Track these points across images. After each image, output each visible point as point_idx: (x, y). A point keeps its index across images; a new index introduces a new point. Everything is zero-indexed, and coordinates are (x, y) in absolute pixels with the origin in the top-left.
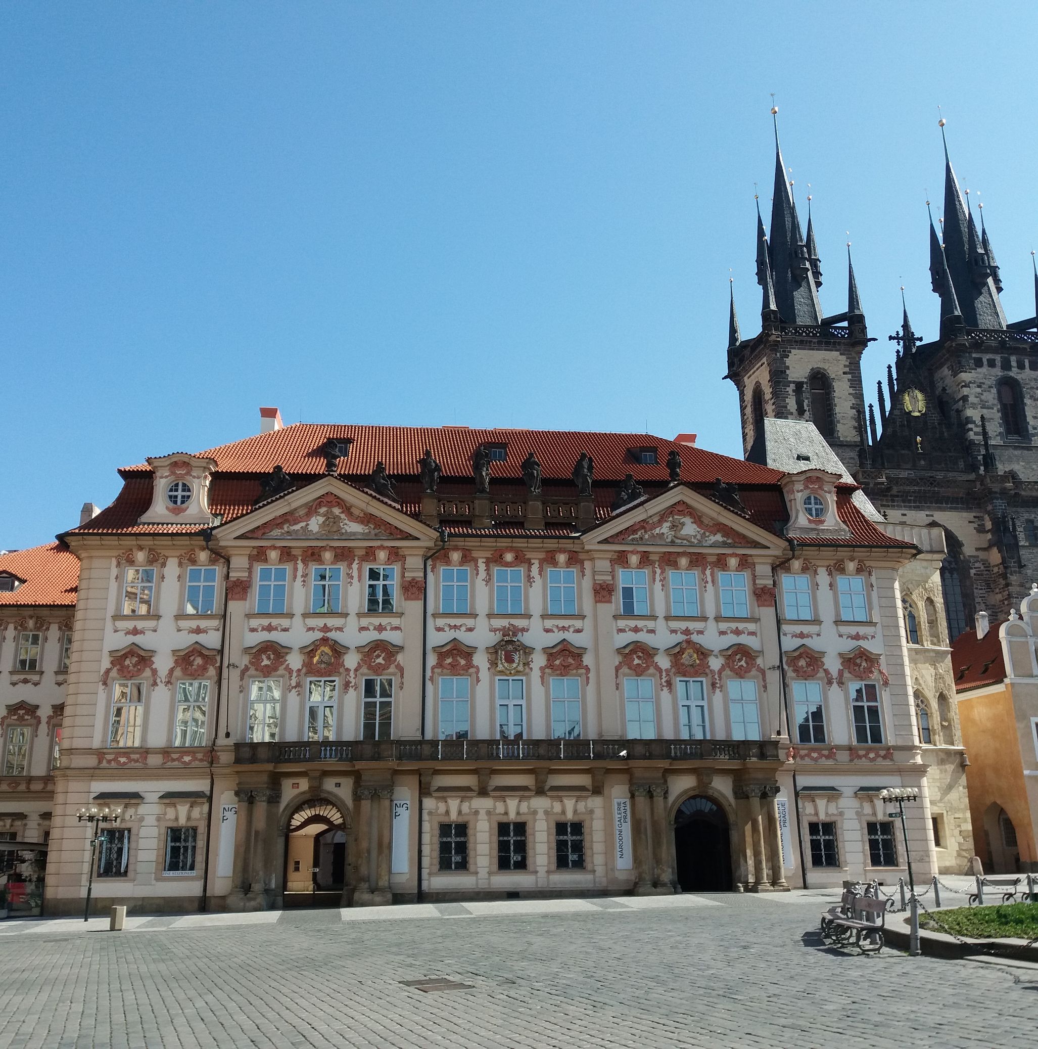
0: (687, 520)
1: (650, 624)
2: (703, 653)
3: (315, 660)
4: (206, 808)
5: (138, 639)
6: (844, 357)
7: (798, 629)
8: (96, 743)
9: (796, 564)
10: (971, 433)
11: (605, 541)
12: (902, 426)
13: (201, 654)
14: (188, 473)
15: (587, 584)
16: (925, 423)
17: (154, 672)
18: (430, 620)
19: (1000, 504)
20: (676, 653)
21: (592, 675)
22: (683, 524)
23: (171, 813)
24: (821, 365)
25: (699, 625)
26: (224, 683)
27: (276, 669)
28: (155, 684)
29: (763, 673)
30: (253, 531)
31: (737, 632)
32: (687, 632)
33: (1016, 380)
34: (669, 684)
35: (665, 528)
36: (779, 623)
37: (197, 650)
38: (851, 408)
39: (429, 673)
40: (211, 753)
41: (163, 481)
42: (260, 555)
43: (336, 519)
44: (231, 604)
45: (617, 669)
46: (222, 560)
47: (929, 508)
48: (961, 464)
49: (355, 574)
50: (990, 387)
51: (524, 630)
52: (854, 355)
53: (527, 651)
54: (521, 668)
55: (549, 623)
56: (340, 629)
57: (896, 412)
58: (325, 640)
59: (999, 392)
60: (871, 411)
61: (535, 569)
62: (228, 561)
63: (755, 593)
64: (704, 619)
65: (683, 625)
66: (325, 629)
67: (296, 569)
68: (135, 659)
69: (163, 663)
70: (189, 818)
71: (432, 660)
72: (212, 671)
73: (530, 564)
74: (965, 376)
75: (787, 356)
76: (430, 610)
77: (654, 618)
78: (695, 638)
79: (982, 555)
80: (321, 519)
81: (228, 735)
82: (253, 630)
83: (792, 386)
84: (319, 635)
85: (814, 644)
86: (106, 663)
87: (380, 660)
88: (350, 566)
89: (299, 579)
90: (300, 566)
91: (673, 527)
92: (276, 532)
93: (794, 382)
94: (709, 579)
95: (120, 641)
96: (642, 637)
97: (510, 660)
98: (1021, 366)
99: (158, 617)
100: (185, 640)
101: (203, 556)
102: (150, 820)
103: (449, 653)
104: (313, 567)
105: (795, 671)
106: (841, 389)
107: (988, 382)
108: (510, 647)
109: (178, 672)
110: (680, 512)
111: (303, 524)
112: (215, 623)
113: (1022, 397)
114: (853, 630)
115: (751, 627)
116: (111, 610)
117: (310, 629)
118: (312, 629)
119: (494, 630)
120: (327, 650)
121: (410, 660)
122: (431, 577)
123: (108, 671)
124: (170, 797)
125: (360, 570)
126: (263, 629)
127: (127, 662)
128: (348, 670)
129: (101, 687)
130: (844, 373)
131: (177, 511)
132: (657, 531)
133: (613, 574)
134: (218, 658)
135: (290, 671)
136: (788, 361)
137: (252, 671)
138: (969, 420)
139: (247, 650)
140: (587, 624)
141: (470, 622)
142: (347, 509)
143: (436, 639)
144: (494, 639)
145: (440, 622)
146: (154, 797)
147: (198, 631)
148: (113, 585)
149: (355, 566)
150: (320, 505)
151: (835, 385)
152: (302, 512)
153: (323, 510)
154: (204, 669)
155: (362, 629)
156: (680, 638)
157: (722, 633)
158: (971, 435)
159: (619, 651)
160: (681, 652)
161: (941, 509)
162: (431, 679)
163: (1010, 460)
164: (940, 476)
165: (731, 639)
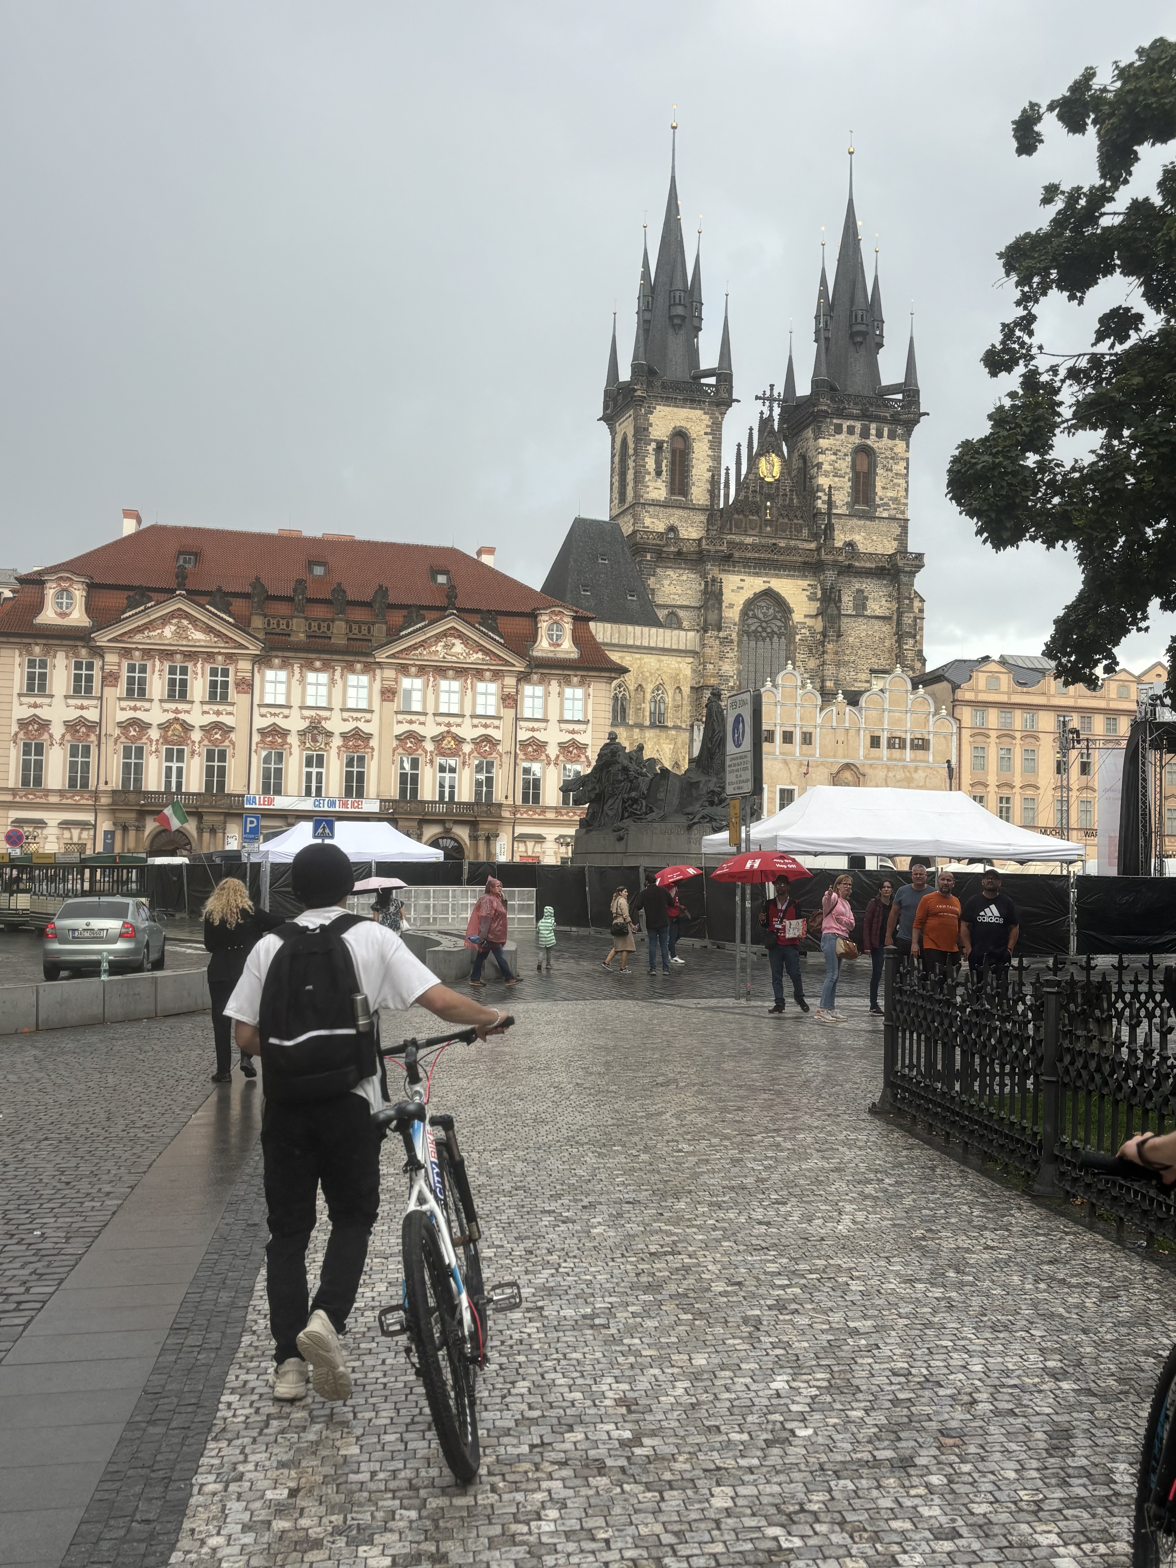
0: (457, 642)
1: (422, 718)
2: (460, 741)
3: (170, 733)
4: (92, 832)
5: (38, 711)
6: (707, 417)
7: (531, 725)
8: (11, 785)
9: (535, 677)
10: (819, 501)
11: (393, 656)
12: (754, 491)
13: (85, 725)
14: (71, 585)
15: (377, 686)
16: (777, 488)
17: (51, 736)
18: (255, 708)
19: (830, 575)
20: (438, 740)
21: (376, 753)
22: (454, 644)
23: (67, 834)
24: (683, 424)
25: (458, 720)
26: (103, 747)
27: (141, 739)
28: (52, 744)
29: (501, 756)
30: (121, 635)
31: (486, 726)
32: (449, 725)
33: (872, 449)
34: (431, 761)
35: (439, 647)
36: (516, 719)
37: (81, 722)
38: (709, 470)
39: (254, 747)
40: (94, 795)
41: (53, 591)
42: (126, 654)
43: (185, 629)
44: (106, 689)
45: (394, 750)
46: (99, 656)
47: (767, 575)
48: (805, 532)
49: (199, 671)
50: (846, 455)
51: (326, 719)
52: (717, 415)
53: (329, 734)
54: (322, 746)
55: (346, 715)
56: (188, 712)
57: (751, 476)
58: (177, 719)
59: (854, 461)
60: (727, 474)
61: (338, 674)
62: (102, 657)
63: (504, 700)
64: (463, 716)
65: (446, 720)
66: (177, 711)
67: (154, 666)
68: (36, 726)
69: (57, 730)
70: (80, 838)
71: (256, 738)
72: (93, 738)
73: (334, 670)
74: (823, 443)
75: (652, 413)
76: (256, 701)
77: (425, 714)
78: (454, 729)
79: (809, 622)
80: (173, 628)
81: (106, 783)
82: (122, 709)
83: (653, 445)
84: (172, 716)
85: (540, 736)
86: (15, 728)
87: (218, 736)
88: (195, 665)
89: (157, 673)
90: (157, 663)
91: (446, 646)
92: (138, 637)
93: (655, 441)
94: (469, 686)
95: (24, 712)
96: (415, 727)
97: (314, 740)
98: (879, 435)
99: (51, 696)
100: (73, 714)
101: (84, 652)
102: (52, 838)
103: (270, 734)
104: (167, 665)
105: (525, 754)
106: (700, 451)
107: (844, 450)
108: (316, 732)
109: (68, 737)
110: (452, 635)
111: (160, 631)
112: (94, 702)
113: (875, 467)
114: (571, 727)
115: (496, 722)
116: (16, 689)
117: (165, 711)
118: (167, 711)
119: (304, 718)
120: (178, 727)
121: (239, 738)
122: (257, 675)
123: (16, 734)
124: (66, 825)
125: (202, 668)
126: (131, 709)
127: (30, 728)
128: (194, 742)
129: (12, 745)
130: (706, 434)
131: (63, 615)
132: (434, 648)
133: (396, 680)
134: (98, 729)
135: (151, 741)
136: (652, 418)
137: (123, 739)
138: (819, 488)
139: (119, 724)
140: (375, 717)
141: (286, 712)
142: (194, 621)
143: (260, 723)
144: (304, 724)
145: (264, 710)
146: (55, 823)
147: (82, 708)
148: (17, 670)
149: (199, 665)
150: (173, 617)
151: (695, 445)
152: (159, 622)
153: (174, 621)
154: (87, 736)
155: (204, 713)
156: (444, 729)
157: (475, 726)
158: (819, 504)
159: (397, 737)
160: (444, 738)
161: (778, 576)
162: (256, 751)
163: (852, 531)
164: (782, 544)
165: (481, 731)
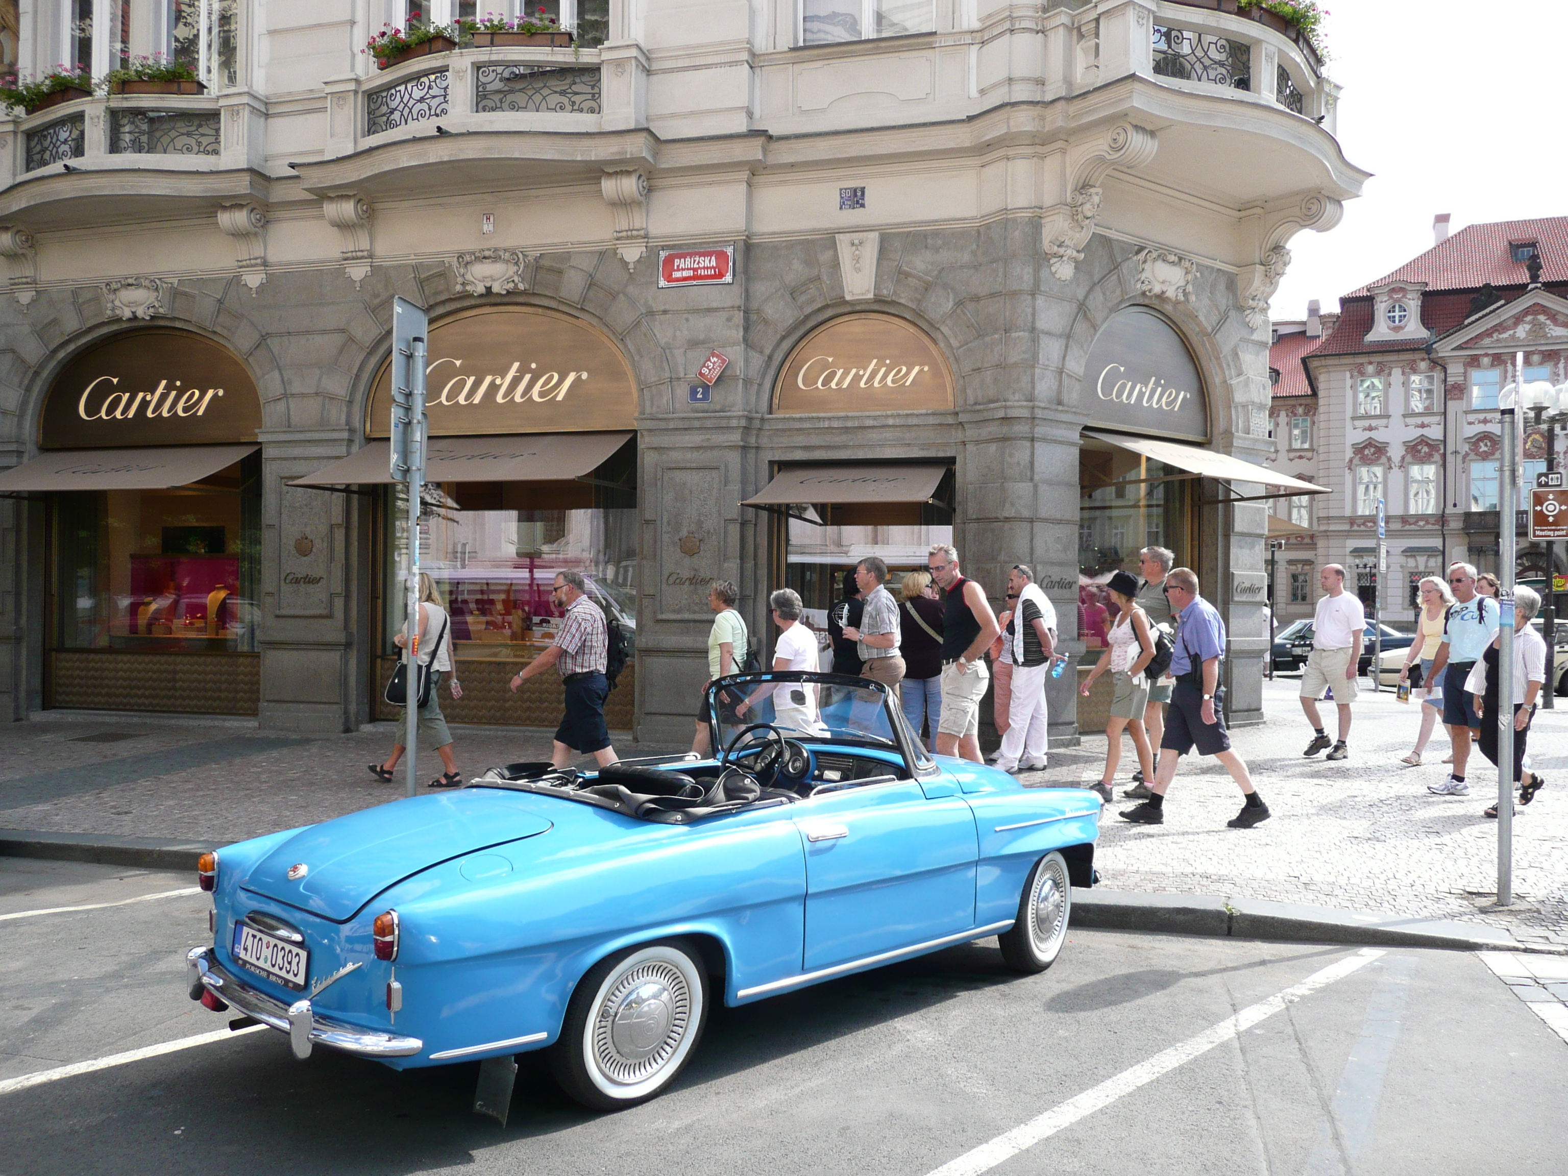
3: (1528, 445)
4: (1440, 559)
5: (1373, 434)
8: (1348, 513)
13: (1428, 445)
14: (1404, 296)
17: (1389, 459)
23: (1411, 563)
26: (1449, 466)
27: (1493, 454)
28: (1391, 468)
30: (1466, 343)
37: (1423, 440)
40: (1442, 519)
41: (1383, 305)
42: (1474, 362)
43: (1542, 326)
44: (1449, 403)
46: (1439, 368)
49: (1562, 372)
62: (1445, 369)
67: (1506, 371)
68: (1372, 450)
69: (1396, 452)
72: (1437, 457)
80: (1528, 327)
81: (1455, 505)
82: (1470, 423)
86: (1349, 454)
88: (1557, 365)
90: (1510, 368)
92: (1487, 341)
95: (1360, 436)
99: (1388, 417)
100: (1413, 434)
101: (1423, 365)
102: (1395, 567)
109: (1409, 458)
111: (1511, 332)
112: (1437, 419)
116: (1349, 414)
120: (1538, 437)
123: (1351, 461)
124: (1411, 552)
126: (1479, 422)
127: (1366, 452)
128: (1558, 453)
129: (1347, 471)
131: (1397, 329)
134: (1442, 447)
137: (1472, 456)
139: (1467, 439)
142: (1552, 316)
146: (1398, 551)
147: (1423, 426)
148: (1351, 393)
149: (1561, 365)
150: (1527, 315)
152: (1510, 322)
153: (1529, 318)
154: (1430, 455)
